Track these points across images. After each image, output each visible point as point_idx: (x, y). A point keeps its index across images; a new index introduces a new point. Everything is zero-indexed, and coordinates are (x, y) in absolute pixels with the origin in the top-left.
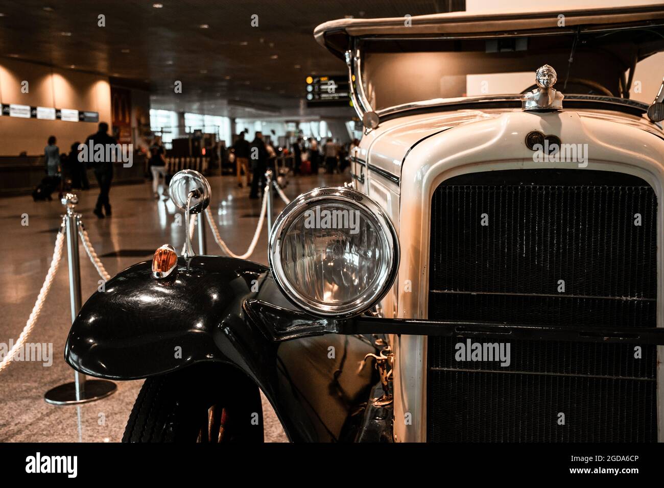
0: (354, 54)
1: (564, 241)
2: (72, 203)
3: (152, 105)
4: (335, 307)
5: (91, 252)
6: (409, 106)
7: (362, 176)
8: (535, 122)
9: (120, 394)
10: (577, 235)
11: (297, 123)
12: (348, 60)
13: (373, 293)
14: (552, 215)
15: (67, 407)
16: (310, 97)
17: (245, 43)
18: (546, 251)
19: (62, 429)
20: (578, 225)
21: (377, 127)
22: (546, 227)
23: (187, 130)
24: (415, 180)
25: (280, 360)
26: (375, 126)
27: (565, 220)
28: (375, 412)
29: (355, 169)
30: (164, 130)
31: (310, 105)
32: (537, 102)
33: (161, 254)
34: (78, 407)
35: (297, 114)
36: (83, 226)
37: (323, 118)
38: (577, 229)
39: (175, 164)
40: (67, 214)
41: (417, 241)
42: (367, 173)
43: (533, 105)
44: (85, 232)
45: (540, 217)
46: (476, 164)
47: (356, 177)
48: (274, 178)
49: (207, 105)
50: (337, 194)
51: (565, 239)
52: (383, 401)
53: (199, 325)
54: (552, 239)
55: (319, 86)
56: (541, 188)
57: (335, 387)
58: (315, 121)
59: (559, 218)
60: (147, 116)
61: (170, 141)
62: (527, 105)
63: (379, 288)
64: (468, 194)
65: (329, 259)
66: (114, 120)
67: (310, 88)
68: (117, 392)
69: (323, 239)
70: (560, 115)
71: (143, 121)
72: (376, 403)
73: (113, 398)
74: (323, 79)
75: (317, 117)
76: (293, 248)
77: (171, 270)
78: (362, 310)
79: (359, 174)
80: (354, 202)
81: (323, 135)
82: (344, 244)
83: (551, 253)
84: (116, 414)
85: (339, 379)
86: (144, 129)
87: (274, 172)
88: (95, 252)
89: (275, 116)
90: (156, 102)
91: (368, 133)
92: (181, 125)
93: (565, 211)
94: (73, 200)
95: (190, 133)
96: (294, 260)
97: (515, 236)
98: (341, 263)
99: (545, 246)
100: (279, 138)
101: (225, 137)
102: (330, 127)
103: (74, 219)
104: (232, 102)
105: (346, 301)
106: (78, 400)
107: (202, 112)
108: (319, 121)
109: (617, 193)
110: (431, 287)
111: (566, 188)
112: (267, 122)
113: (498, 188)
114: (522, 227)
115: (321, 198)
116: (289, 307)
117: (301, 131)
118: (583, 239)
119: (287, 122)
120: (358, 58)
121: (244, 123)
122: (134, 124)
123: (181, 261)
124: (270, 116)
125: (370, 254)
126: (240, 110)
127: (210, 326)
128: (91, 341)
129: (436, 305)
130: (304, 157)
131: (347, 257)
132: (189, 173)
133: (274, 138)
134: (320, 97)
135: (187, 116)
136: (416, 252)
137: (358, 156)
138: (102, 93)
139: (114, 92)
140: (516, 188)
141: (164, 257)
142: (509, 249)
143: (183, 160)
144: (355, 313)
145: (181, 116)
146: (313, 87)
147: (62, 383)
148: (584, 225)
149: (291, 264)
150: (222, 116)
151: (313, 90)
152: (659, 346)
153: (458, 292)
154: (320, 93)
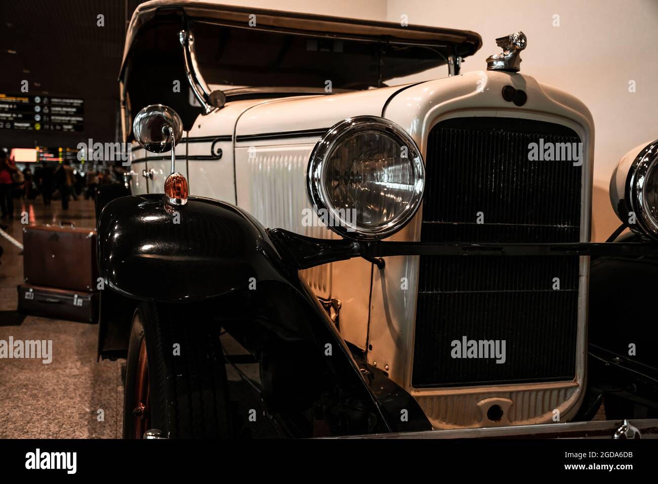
0: (188, 34)
1: (521, 180)
10: (530, 174)
12: (182, 40)
14: (514, 157)
18: (508, 187)
20: (530, 166)
21: (224, 106)
22: (509, 167)
26: (221, 105)
27: (522, 161)
38: (530, 170)
45: (505, 158)
46: (463, 109)
54: (513, 177)
56: (506, 135)
59: (518, 160)
64: (453, 136)
83: (512, 188)
93: (522, 154)
97: (487, 174)
99: (508, 184)
110: (423, 219)
111: (523, 136)
113: (476, 133)
114: (492, 166)
118: (534, 178)
140: (489, 134)
142: (482, 185)
148: (534, 166)
151: (42, 101)
152: (581, 257)
153: (443, 222)
154: (50, 114)
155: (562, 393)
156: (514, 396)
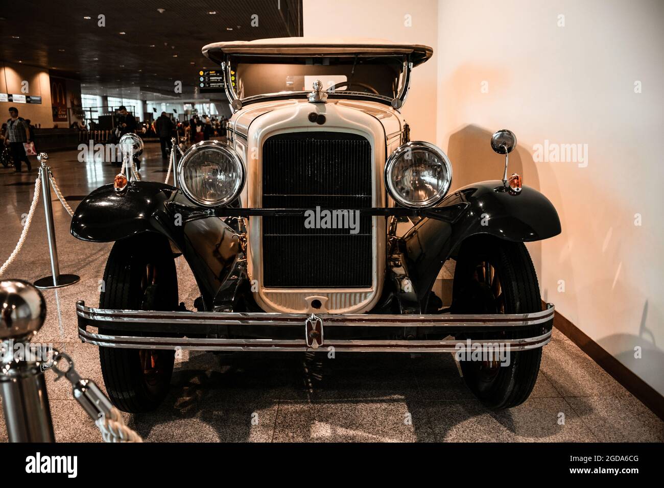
0: (227, 64)
1: (329, 168)
2: (44, 159)
3: (82, 91)
4: (213, 202)
5: (58, 191)
6: (261, 96)
7: (232, 138)
8: (313, 108)
9: (82, 282)
10: (335, 165)
11: (193, 104)
12: (223, 68)
13: (233, 193)
14: (323, 154)
15: (49, 290)
16: (202, 85)
17: (154, 46)
18: (320, 173)
19: (49, 301)
20: (335, 160)
21: (241, 109)
22: (320, 161)
23: (110, 109)
24: (254, 137)
25: (186, 235)
26: (240, 108)
27: (329, 157)
28: (238, 264)
29: (229, 133)
30: (92, 109)
31: (202, 91)
32: (314, 98)
33: (119, 179)
34: (56, 290)
35: (193, 98)
36: (52, 174)
37: (212, 101)
38: (335, 162)
39: (101, 135)
40: (41, 166)
41: (256, 169)
42: (235, 136)
43: (312, 99)
44: (53, 178)
45: (317, 155)
46: (285, 129)
47: (229, 139)
48: (177, 143)
49: (124, 90)
50: (213, 144)
51: (329, 166)
52: (243, 259)
53: (141, 215)
54: (323, 167)
55: (209, 77)
56: (317, 141)
57: (216, 252)
58: (206, 103)
59: (326, 156)
60: (80, 99)
61: (97, 118)
62: (310, 99)
63: (236, 191)
64: (281, 144)
65: (209, 178)
66: (53, 102)
67: (202, 79)
68: (80, 281)
69: (206, 167)
70: (326, 105)
71: (76, 103)
72: (239, 260)
73: (78, 284)
74: (212, 73)
75: (208, 100)
76: (191, 172)
77: (124, 187)
78: (227, 204)
79: (230, 138)
80: (222, 148)
81: (212, 113)
82: (217, 170)
83: (323, 174)
84: (82, 292)
85: (219, 249)
86: (77, 109)
87: (177, 139)
88: (60, 191)
89: (176, 99)
90: (86, 88)
91: (236, 112)
92: (105, 106)
93: (329, 152)
94: (45, 157)
95: (112, 112)
96: (191, 178)
97: (305, 166)
98: (215, 180)
99: (320, 171)
100: (180, 115)
101: (139, 114)
102: (217, 107)
103: (46, 169)
104: (143, 89)
105: (219, 199)
106: (55, 286)
107: (120, 96)
108: (209, 103)
109: (353, 144)
110: (263, 193)
111: (329, 141)
112: (170, 103)
113: (296, 141)
114: (308, 161)
115: (204, 146)
116: (190, 205)
117: (196, 110)
118: (338, 167)
119: (185, 103)
120: (229, 67)
121: (152, 104)
122: (69, 105)
123: (129, 183)
124: (173, 99)
125: (230, 175)
126: (149, 94)
127: (148, 215)
128: (82, 225)
129: (266, 202)
130: (199, 129)
131: (219, 177)
132: (130, 135)
133: (176, 116)
134: (209, 86)
135: (109, 99)
136: (255, 174)
137: (230, 126)
138: (43, 81)
139: (52, 81)
140: (305, 141)
141: (120, 180)
142: (302, 172)
143: (107, 132)
144: (223, 205)
145: (105, 99)
146: (204, 78)
147: (43, 277)
148: (338, 160)
149: (190, 181)
150: (136, 99)
151: (204, 80)
152: (373, 216)
153: (277, 195)
154: (210, 82)
155: (363, 295)
156: (330, 295)
